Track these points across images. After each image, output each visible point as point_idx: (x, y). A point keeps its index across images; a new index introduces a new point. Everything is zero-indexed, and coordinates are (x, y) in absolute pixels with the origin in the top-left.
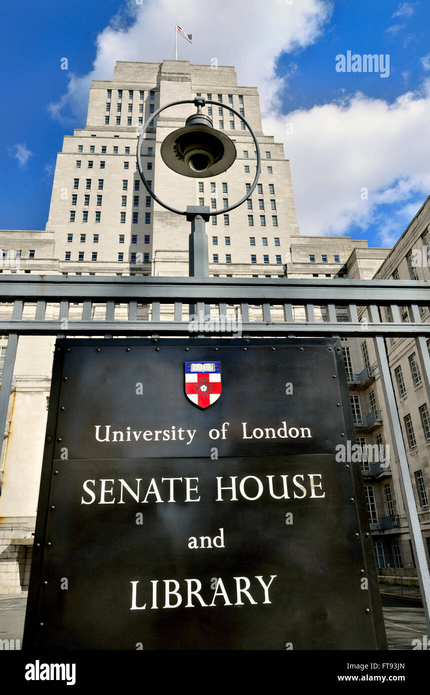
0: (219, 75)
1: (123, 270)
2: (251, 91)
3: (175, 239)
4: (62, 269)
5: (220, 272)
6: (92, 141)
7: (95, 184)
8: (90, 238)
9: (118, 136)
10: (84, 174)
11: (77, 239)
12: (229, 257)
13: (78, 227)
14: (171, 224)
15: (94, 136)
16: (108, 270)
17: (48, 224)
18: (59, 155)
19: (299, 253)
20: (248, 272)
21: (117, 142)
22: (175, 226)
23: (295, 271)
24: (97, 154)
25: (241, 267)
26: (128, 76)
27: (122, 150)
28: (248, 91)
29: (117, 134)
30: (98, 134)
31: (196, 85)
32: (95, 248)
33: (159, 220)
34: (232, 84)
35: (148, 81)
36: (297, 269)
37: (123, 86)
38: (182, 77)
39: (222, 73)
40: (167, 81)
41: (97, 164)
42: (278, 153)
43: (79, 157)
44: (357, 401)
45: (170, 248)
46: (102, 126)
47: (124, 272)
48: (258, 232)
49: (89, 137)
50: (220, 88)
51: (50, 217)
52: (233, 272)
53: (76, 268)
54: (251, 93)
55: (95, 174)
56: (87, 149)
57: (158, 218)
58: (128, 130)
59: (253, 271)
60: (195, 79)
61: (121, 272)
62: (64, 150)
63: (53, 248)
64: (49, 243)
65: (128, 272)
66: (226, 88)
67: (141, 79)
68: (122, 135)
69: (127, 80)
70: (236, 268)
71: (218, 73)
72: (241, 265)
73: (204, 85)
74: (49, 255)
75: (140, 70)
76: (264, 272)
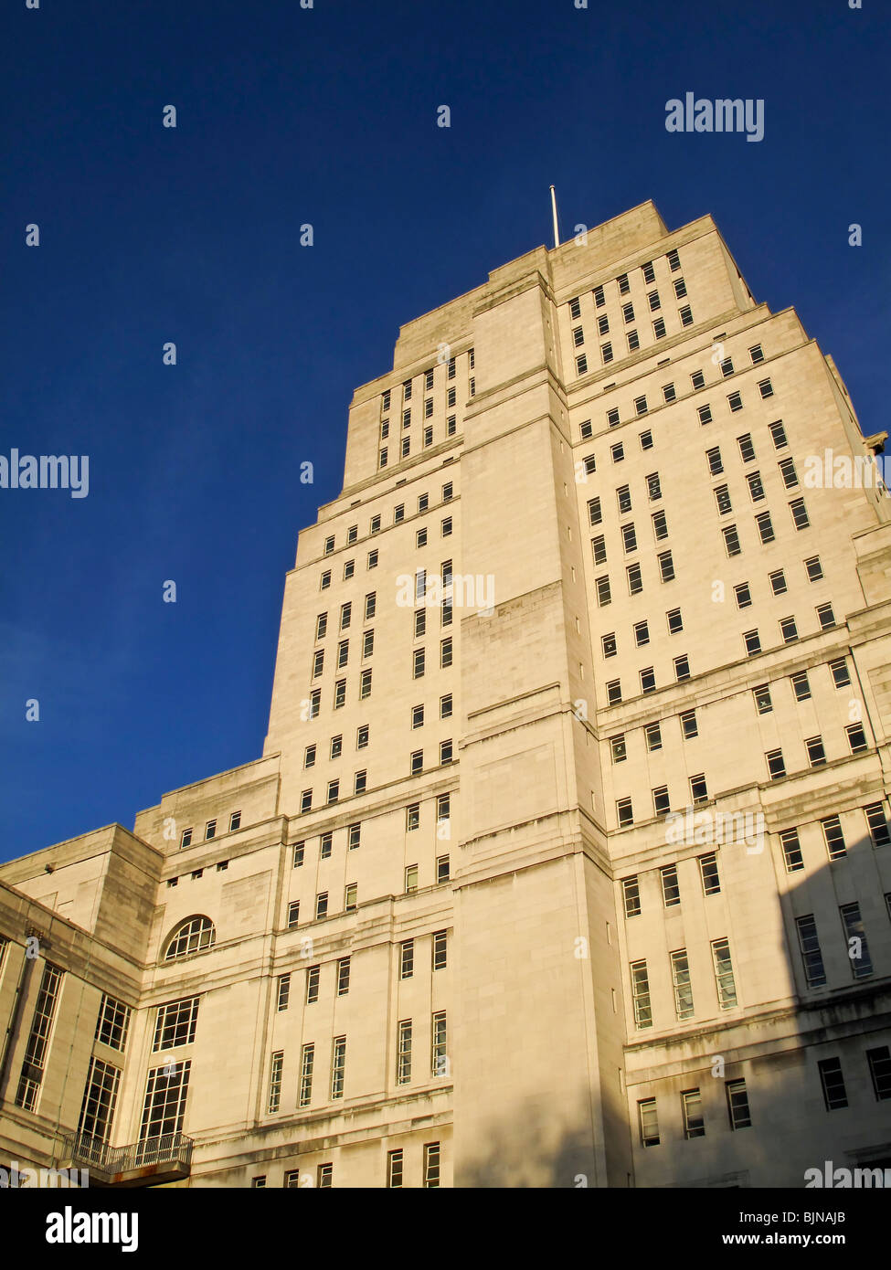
1: (420, 794)
2: (696, 230)
3: (514, 669)
4: (294, 837)
5: (659, 713)
6: (353, 517)
7: (359, 610)
8: (350, 742)
9: (404, 481)
10: (337, 597)
11: (324, 753)
12: (682, 667)
13: (326, 725)
14: (503, 634)
15: (356, 504)
16: (390, 804)
17: (268, 739)
18: (290, 578)
19: (882, 574)
20: (740, 684)
21: (401, 495)
22: (514, 635)
23: (877, 631)
24: (363, 541)
25: (717, 680)
26: (420, 346)
27: (412, 509)
28: (687, 234)
29: (401, 476)
30: (364, 495)
31: (566, 285)
32: (362, 760)
33: (474, 636)
34: (652, 236)
35: (462, 333)
37: (413, 370)
38: (521, 286)
39: (625, 229)
40: (489, 312)
41: (362, 563)
42: (785, 335)
43: (326, 565)
45: (501, 697)
46: (373, 474)
47: (423, 797)
48: (755, 563)
49: (347, 511)
51: (273, 724)
52: (696, 701)
53: (320, 825)
54: (696, 233)
55: (358, 588)
56: (342, 540)
58: (427, 457)
61: (416, 800)
62: (299, 563)
63: (276, 792)
64: (267, 783)
65: (431, 794)
66: (636, 256)
67: (449, 336)
68: (408, 475)
69: (421, 354)
70: (702, 685)
71: (612, 235)
72: (717, 675)
73: (585, 276)
74: (269, 813)
75: (447, 318)
76: (785, 669)
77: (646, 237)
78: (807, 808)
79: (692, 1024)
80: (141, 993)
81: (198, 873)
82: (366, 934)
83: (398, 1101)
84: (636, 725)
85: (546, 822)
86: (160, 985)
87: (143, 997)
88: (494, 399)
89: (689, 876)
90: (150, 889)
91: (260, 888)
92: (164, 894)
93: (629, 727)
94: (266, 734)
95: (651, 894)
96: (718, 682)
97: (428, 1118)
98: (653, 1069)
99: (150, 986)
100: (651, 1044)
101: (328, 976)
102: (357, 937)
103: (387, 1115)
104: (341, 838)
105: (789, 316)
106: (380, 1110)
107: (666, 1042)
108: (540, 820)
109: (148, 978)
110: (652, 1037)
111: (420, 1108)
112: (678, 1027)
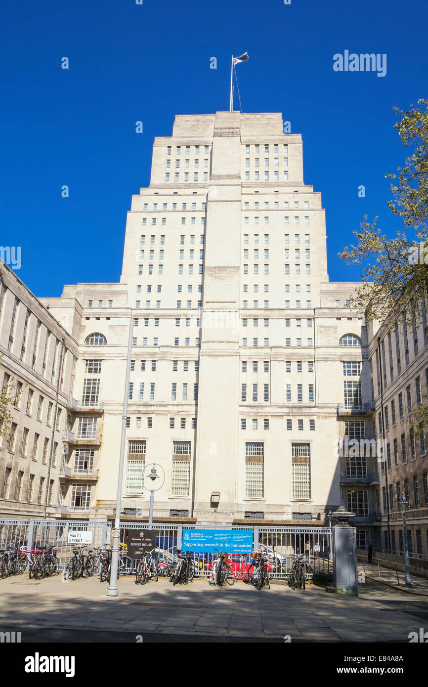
0: (267, 124)
1: (180, 316)
2: (295, 139)
3: (222, 291)
4: (134, 316)
5: (258, 316)
6: (156, 199)
7: (158, 239)
8: (154, 288)
9: (177, 193)
10: (149, 230)
11: (144, 288)
12: (267, 303)
13: (145, 280)
14: (219, 278)
15: (156, 194)
16: (169, 316)
17: (122, 277)
18: (129, 214)
19: (327, 298)
20: (282, 316)
21: (175, 199)
22: (222, 280)
23: (322, 315)
24: (160, 212)
25: (276, 312)
26: (185, 131)
27: (179, 207)
28: (292, 139)
29: (176, 190)
30: (160, 191)
31: (246, 136)
32: (159, 296)
33: (209, 274)
34: (279, 132)
35: (203, 135)
36: (324, 314)
37: (181, 142)
38: (233, 132)
39: (270, 122)
40: (219, 138)
41: (159, 221)
42: (316, 203)
43: (144, 215)
44: (362, 425)
46: (164, 183)
47: (182, 317)
48: (292, 279)
49: (153, 195)
50: (267, 138)
51: (123, 271)
52: (269, 316)
53: (144, 315)
54: (295, 141)
55: (158, 230)
56: (151, 207)
57: (209, 273)
58: (186, 187)
59: (287, 315)
60: (244, 129)
61: (179, 318)
62: (132, 209)
63: (126, 298)
64: (123, 293)
65: (184, 317)
66: (272, 138)
67: (196, 133)
68: (180, 191)
69: (184, 135)
70: (272, 312)
71: (266, 122)
72: (276, 311)
73: (253, 136)
74: (124, 305)
75: (196, 123)
76: (296, 316)
77: (277, 131)
78: (295, 357)
79: (256, 403)
80: (79, 354)
81: (98, 319)
82: (163, 356)
83: (173, 405)
84: (251, 317)
85: (229, 343)
86: (85, 353)
87: (79, 355)
88: (221, 182)
89: (261, 366)
90: (80, 319)
91: (124, 330)
92: (84, 321)
93: (249, 317)
94: (121, 274)
95: (250, 366)
96: (276, 313)
97: (183, 411)
98: (247, 412)
99: (82, 352)
100: (247, 406)
101: (149, 365)
102: (159, 356)
103: (170, 408)
104: (152, 322)
105: (319, 195)
106: (167, 406)
107: (251, 407)
108: (228, 342)
109: (81, 349)
110: (246, 404)
111: (180, 408)
112: (253, 403)
